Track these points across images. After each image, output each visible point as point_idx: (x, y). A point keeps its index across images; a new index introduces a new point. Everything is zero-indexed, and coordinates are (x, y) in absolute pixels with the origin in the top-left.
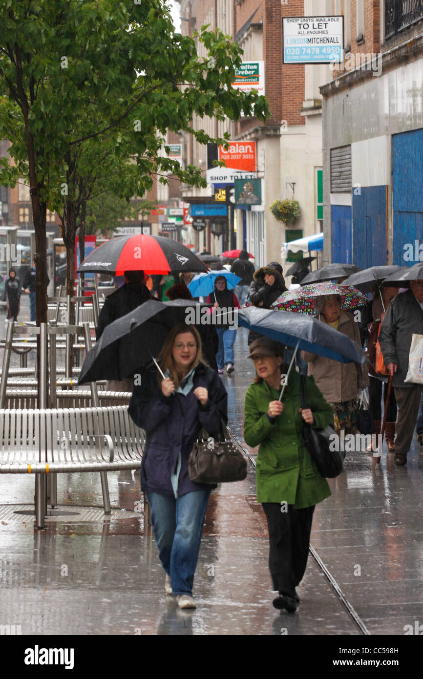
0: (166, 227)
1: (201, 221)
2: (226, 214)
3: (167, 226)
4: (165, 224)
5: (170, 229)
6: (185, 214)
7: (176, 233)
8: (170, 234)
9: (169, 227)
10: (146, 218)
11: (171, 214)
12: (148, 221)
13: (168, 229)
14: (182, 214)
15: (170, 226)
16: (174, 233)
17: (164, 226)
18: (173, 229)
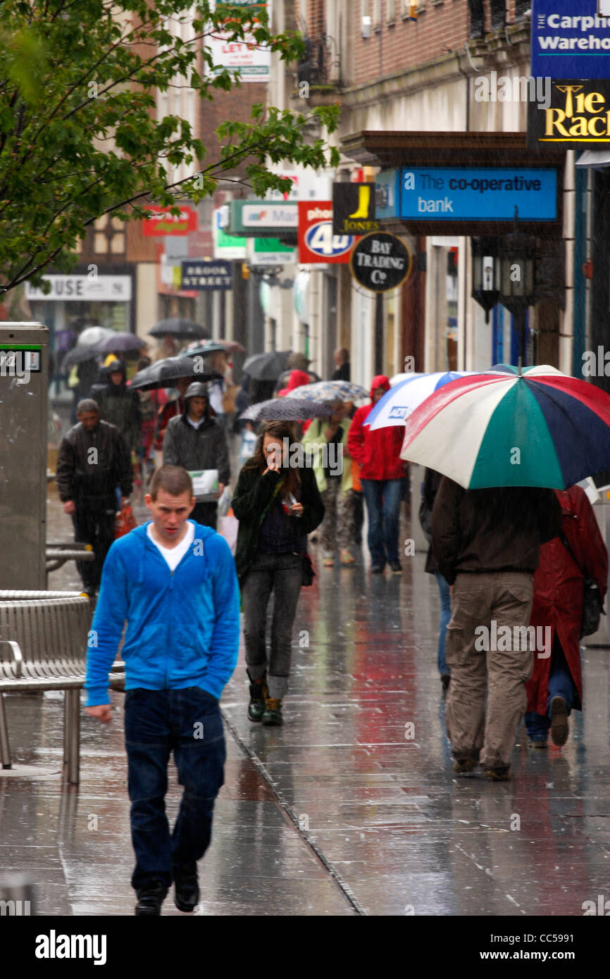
0: (199, 276)
1: (385, 248)
2: (548, 213)
3: (198, 271)
4: (194, 265)
5: (210, 281)
6: (304, 222)
7: (229, 295)
8: (200, 298)
9: (206, 276)
10: (118, 245)
11: (247, 222)
12: (124, 255)
13: (203, 281)
14: (294, 223)
15: (207, 271)
16: (216, 295)
17: (190, 271)
18: (218, 281)
